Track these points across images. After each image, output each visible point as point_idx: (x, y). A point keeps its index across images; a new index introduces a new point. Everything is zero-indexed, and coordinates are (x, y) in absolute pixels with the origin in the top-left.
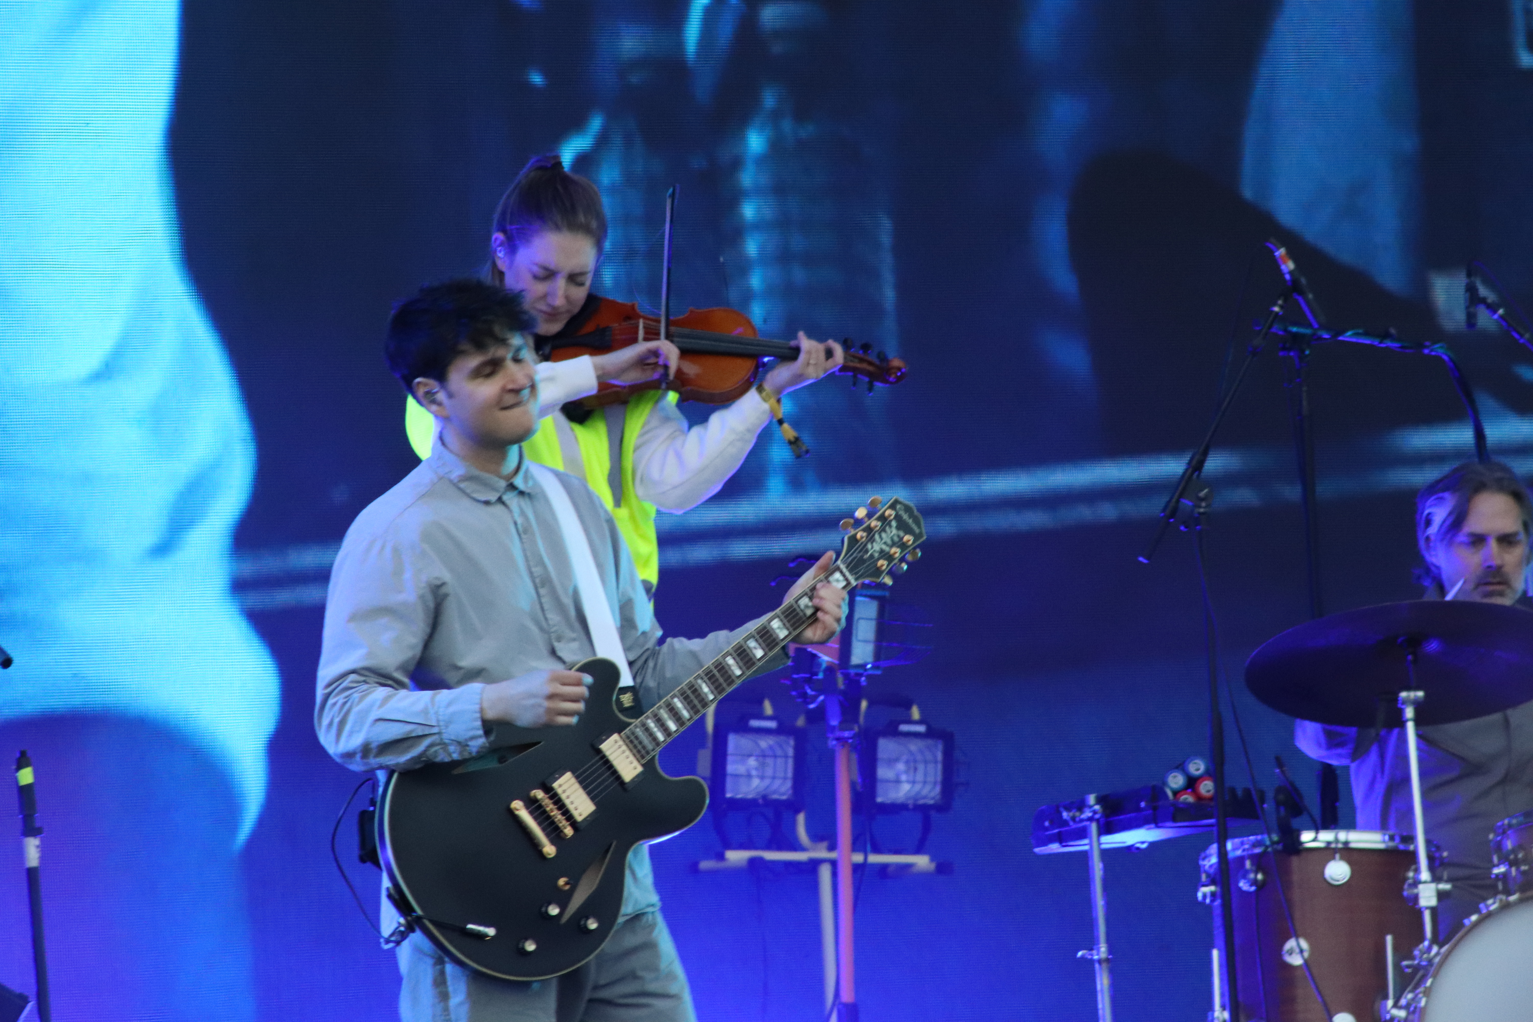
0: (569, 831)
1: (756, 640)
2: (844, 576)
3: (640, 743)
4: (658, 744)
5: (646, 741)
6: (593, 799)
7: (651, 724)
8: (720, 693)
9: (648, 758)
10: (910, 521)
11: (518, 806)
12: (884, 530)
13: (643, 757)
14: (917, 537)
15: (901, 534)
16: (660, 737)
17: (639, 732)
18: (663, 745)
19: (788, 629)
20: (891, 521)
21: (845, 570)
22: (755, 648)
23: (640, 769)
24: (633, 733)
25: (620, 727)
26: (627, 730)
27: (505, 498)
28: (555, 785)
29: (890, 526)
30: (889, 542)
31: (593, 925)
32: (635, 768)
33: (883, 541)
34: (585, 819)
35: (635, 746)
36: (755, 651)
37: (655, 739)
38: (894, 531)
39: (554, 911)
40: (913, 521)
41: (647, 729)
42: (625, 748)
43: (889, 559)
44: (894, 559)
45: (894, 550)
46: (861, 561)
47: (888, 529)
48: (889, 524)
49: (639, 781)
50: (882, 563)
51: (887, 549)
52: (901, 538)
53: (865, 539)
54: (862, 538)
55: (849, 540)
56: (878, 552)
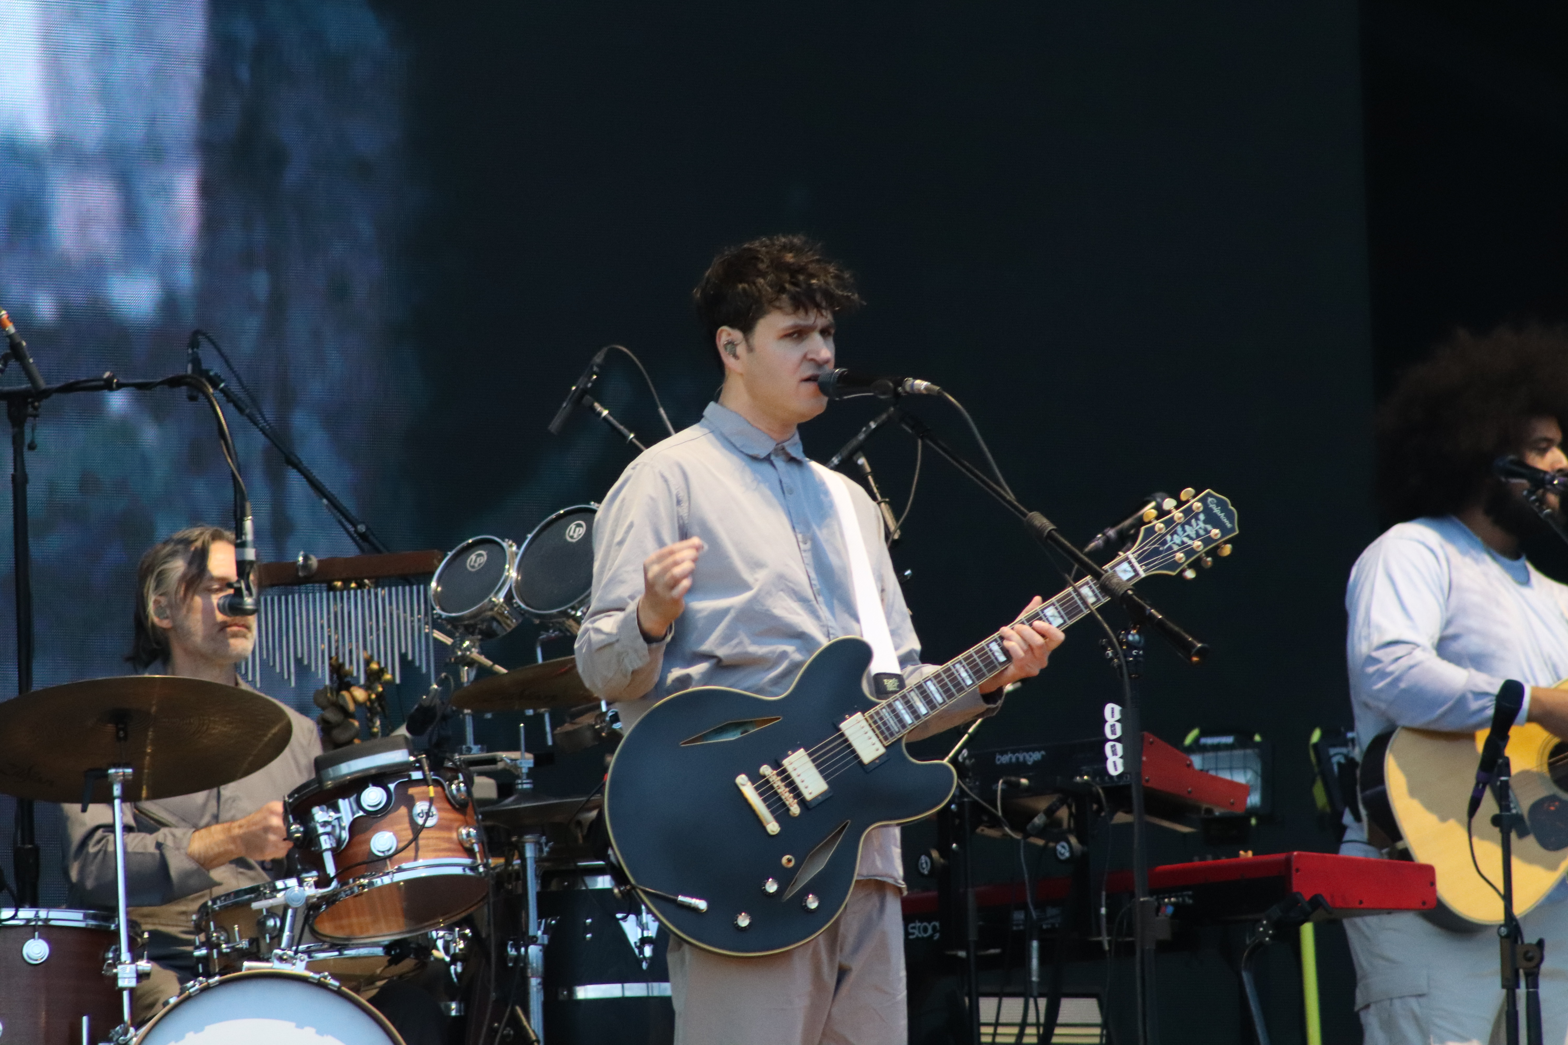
0: (795, 810)
2: (1132, 566)
3: (885, 724)
4: (904, 726)
5: (892, 723)
6: (825, 778)
7: (899, 706)
8: (979, 678)
9: (892, 740)
10: (1222, 515)
11: (742, 780)
12: (1188, 523)
13: (886, 739)
14: (1224, 531)
15: (1209, 527)
16: (908, 719)
17: (885, 713)
18: (910, 728)
19: (1062, 617)
20: (1198, 514)
21: (1134, 561)
23: (882, 750)
24: (877, 713)
25: (865, 706)
26: (872, 711)
27: (774, 457)
28: (786, 762)
29: (1197, 519)
30: (1193, 535)
31: (812, 903)
32: (877, 750)
33: (1186, 534)
34: (815, 798)
35: (880, 729)
37: (901, 721)
38: (1201, 525)
39: (771, 887)
40: (1225, 516)
41: (894, 711)
42: (868, 728)
43: (1190, 552)
44: (1197, 552)
45: (1197, 543)
46: (1156, 552)
47: (1193, 521)
48: (1196, 517)
49: (880, 763)
50: (1180, 556)
51: (1190, 542)
52: (1207, 532)
53: (1164, 531)
54: (1160, 529)
55: (1146, 530)
56: (1178, 544)
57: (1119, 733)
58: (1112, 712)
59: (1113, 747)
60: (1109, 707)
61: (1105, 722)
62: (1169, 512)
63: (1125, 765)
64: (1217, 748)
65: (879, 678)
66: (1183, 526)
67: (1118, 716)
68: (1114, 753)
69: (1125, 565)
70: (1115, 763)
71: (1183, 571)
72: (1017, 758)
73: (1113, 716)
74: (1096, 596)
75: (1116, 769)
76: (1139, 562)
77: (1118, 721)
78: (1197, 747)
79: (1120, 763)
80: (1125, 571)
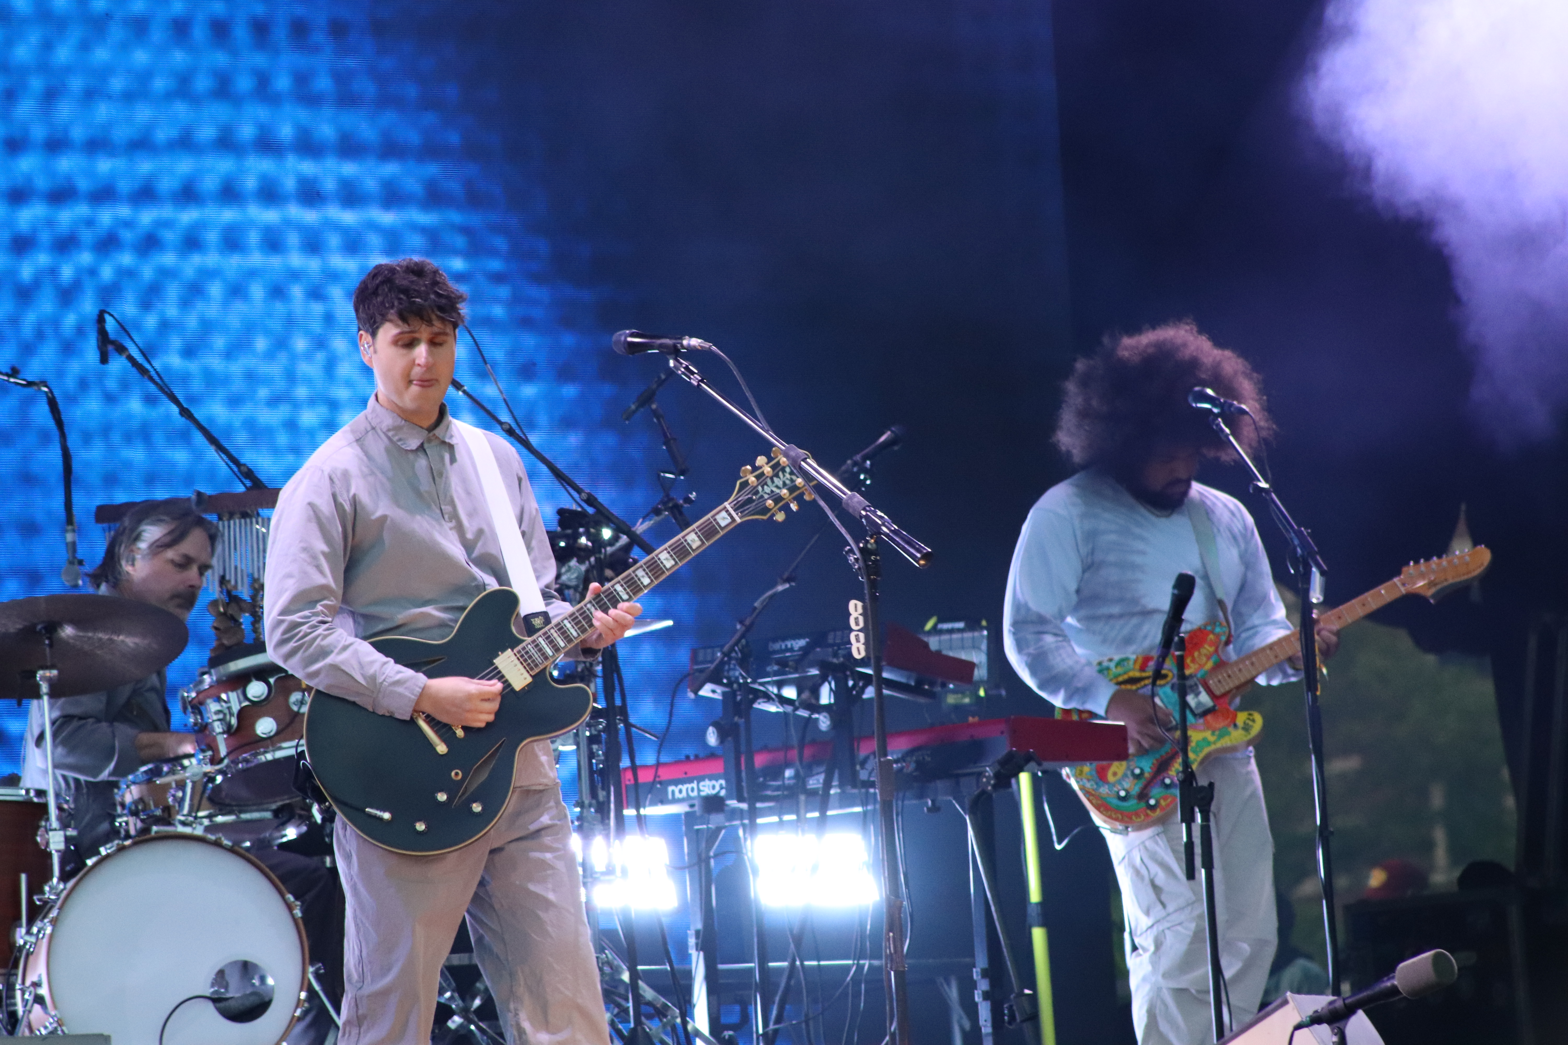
1: (644, 570)
2: (730, 515)
3: (530, 657)
4: (546, 658)
5: (537, 656)
7: (542, 642)
9: (537, 670)
12: (777, 476)
13: (532, 669)
15: (794, 477)
16: (549, 652)
17: (530, 648)
19: (674, 559)
20: (785, 467)
21: (730, 510)
22: (643, 577)
23: (529, 680)
24: (524, 648)
25: (513, 643)
26: (520, 647)
27: (426, 446)
29: (784, 472)
30: (781, 485)
31: (477, 808)
32: (525, 679)
33: (774, 485)
35: (527, 662)
36: (642, 579)
37: (543, 654)
38: (788, 476)
39: (442, 797)
41: (537, 646)
42: (517, 662)
43: (778, 499)
44: (784, 499)
45: (785, 491)
46: (750, 501)
47: (781, 474)
48: (783, 470)
49: (528, 690)
50: (770, 503)
51: (777, 491)
52: (792, 481)
53: (755, 484)
54: (753, 482)
55: (741, 484)
56: (768, 494)
57: (862, 624)
58: (855, 608)
59: (857, 636)
60: (852, 604)
61: (850, 614)
62: (760, 467)
63: (867, 650)
64: (951, 631)
65: (528, 618)
66: (772, 479)
67: (860, 610)
68: (858, 641)
69: (724, 514)
70: (858, 649)
71: (773, 515)
72: (786, 646)
73: (856, 611)
74: (701, 540)
75: (859, 653)
76: (735, 511)
77: (860, 615)
78: (935, 631)
79: (862, 648)
80: (724, 518)
